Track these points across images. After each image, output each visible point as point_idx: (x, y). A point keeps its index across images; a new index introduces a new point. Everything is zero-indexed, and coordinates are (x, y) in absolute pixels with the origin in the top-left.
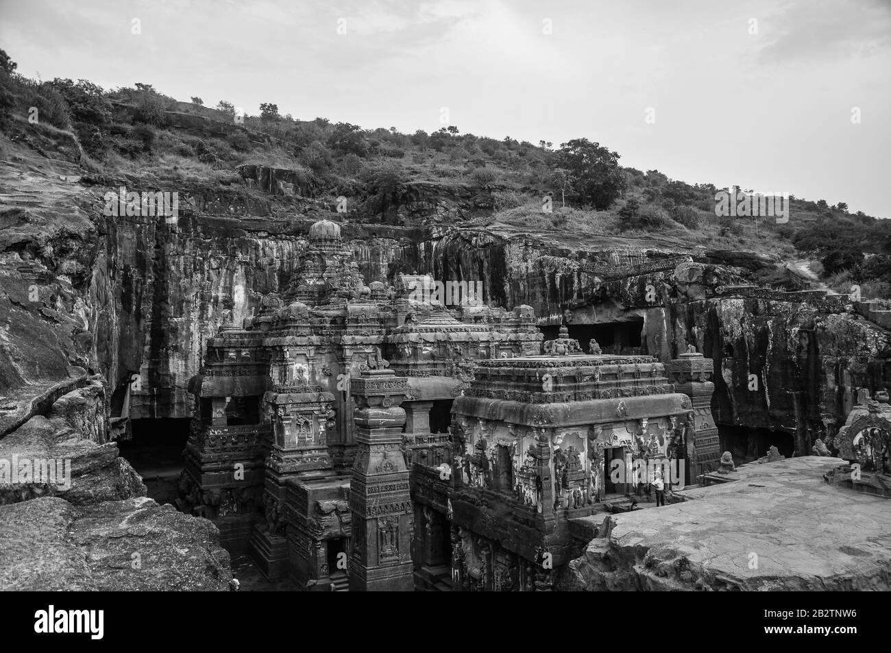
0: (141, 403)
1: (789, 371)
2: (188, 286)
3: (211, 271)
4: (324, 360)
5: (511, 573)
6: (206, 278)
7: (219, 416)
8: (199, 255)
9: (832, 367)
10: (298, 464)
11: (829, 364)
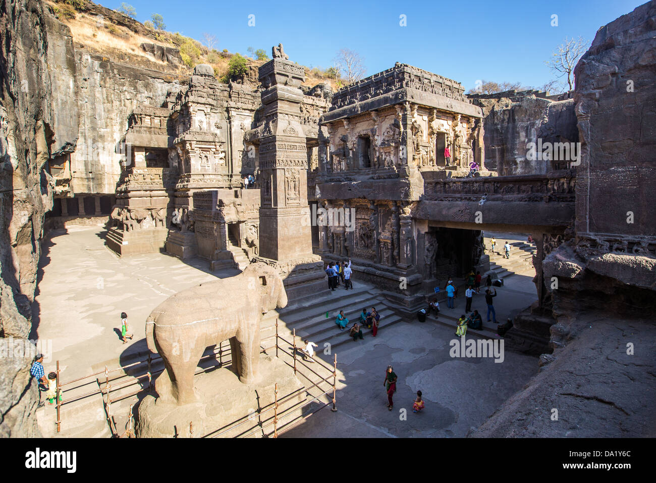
0: (81, 183)
1: (495, 135)
2: (110, 108)
3: (126, 100)
4: (216, 118)
5: (375, 218)
6: (123, 105)
7: (141, 160)
8: (117, 89)
9: (524, 128)
10: (201, 183)
11: (522, 127)
